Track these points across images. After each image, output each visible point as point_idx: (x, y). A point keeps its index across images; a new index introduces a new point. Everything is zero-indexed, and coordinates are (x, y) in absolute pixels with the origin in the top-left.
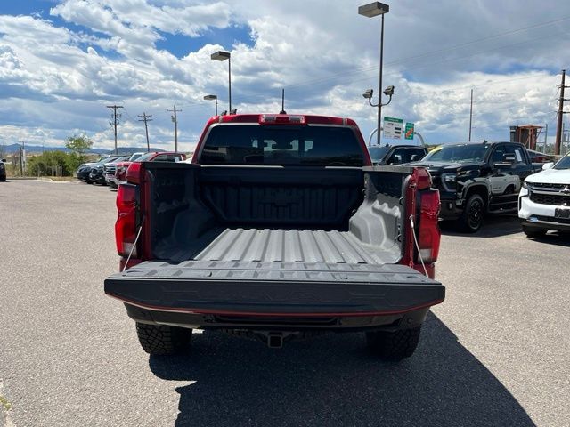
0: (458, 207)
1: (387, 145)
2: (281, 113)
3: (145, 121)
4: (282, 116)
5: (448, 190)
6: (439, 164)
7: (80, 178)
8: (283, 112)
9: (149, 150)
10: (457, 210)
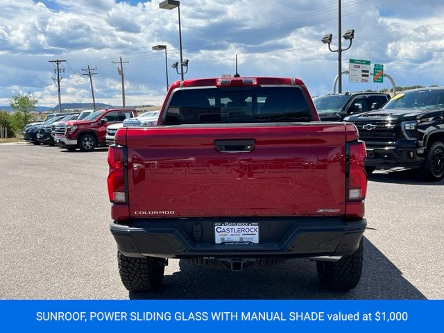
0: (420, 155)
1: (347, 94)
2: (235, 76)
3: (90, 75)
4: (235, 79)
5: (409, 139)
6: (399, 112)
7: (26, 139)
8: (237, 76)
9: (94, 106)
10: (419, 159)
